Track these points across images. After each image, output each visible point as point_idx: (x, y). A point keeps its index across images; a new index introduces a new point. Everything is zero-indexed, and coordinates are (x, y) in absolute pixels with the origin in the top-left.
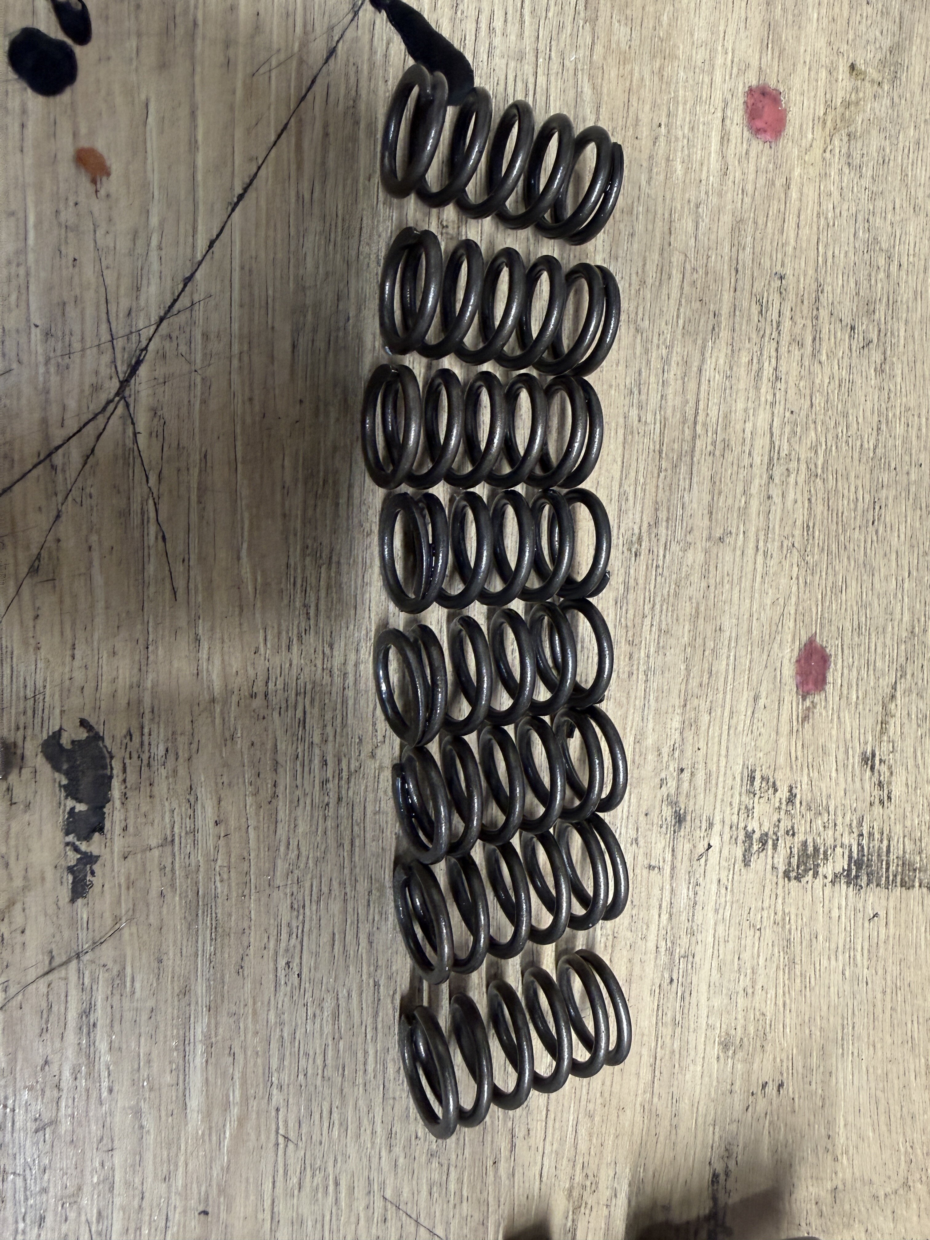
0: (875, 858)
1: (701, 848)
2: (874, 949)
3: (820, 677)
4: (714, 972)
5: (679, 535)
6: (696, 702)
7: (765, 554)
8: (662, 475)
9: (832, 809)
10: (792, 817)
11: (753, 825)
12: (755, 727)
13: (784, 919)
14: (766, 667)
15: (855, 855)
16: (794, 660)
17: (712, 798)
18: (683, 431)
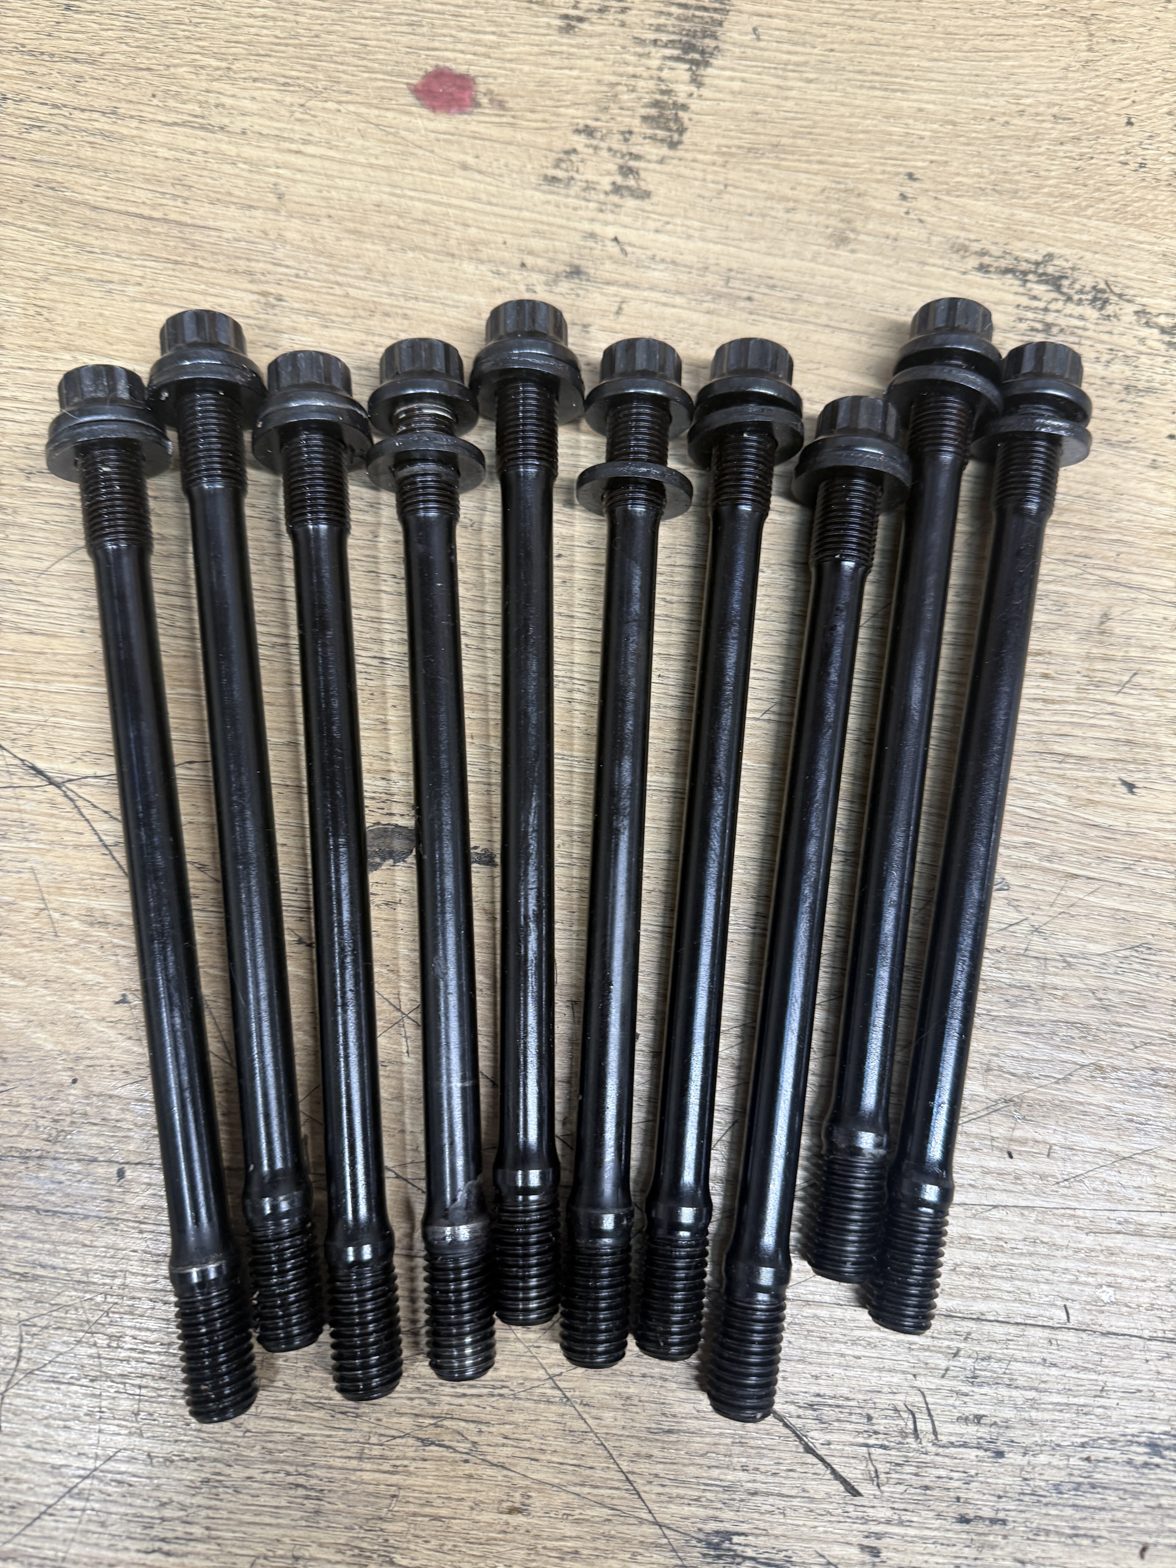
0: (687, 25)
1: (613, 249)
2: (795, 37)
3: (458, 82)
4: (756, 246)
5: (266, 247)
6: (453, 242)
7: (306, 142)
8: (200, 262)
9: (613, 79)
10: (610, 132)
11: (605, 183)
12: (497, 171)
13: (724, 154)
14: (432, 152)
15: (676, 52)
16: (431, 115)
17: (562, 231)
18: (158, 234)
